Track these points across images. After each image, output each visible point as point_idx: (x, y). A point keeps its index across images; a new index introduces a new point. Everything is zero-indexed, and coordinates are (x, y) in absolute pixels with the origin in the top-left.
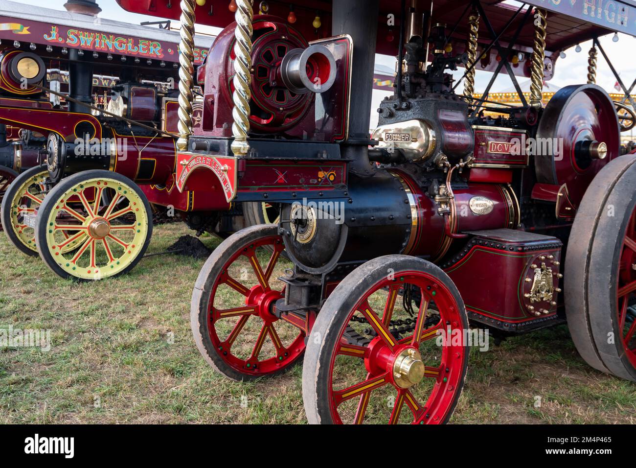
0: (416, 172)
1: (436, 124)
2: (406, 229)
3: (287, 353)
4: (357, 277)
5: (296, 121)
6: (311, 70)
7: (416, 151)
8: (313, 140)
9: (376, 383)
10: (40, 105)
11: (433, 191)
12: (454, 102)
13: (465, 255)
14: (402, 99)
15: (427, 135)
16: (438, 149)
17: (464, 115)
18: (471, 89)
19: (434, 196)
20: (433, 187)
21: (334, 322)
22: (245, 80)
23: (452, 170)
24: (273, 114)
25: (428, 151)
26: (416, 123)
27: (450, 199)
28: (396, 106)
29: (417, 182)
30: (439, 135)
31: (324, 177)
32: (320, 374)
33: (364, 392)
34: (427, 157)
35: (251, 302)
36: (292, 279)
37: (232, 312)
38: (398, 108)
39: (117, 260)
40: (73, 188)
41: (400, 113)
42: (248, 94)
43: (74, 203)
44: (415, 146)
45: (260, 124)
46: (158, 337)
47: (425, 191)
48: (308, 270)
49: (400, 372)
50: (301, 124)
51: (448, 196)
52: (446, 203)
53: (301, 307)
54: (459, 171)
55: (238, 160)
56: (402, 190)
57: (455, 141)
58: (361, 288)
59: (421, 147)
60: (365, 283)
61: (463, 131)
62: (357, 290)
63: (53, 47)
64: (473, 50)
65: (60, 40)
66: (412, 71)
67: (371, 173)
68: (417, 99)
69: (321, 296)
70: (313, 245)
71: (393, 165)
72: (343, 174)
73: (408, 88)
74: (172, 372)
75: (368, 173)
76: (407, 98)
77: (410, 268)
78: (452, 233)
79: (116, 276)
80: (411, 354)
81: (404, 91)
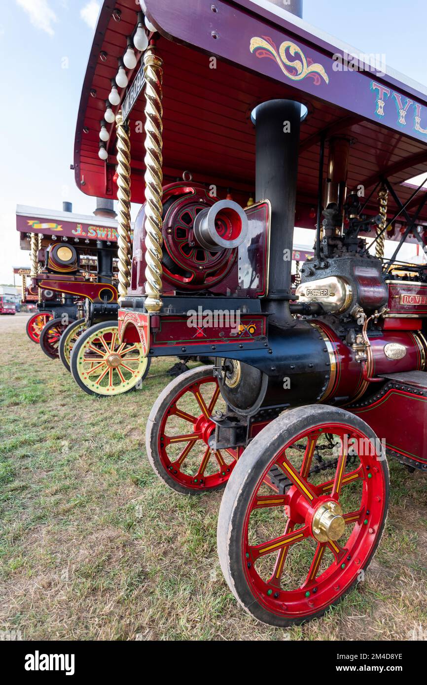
0: (334, 322)
1: (352, 280)
2: (325, 375)
3: (229, 469)
4: (272, 431)
5: (218, 279)
6: (223, 227)
7: (334, 304)
8: (235, 295)
9: (295, 538)
10: (76, 279)
11: (351, 340)
12: (369, 260)
13: (381, 397)
14: (321, 260)
15: (344, 289)
16: (354, 302)
17: (378, 271)
18: (381, 252)
19: (352, 344)
20: (351, 337)
21: (247, 482)
22: (156, 240)
23: (368, 320)
24: (194, 273)
25: (344, 304)
26: (334, 280)
27: (366, 347)
28: (315, 266)
29: (335, 332)
30: (355, 290)
31: (244, 330)
32: (232, 536)
33: (282, 547)
34: (345, 309)
35: (198, 428)
36: (220, 420)
37: (179, 438)
38: (317, 267)
39: (127, 381)
40: (95, 333)
41: (319, 272)
42: (159, 253)
43: (97, 343)
44: (333, 300)
45: (182, 282)
46: (137, 446)
47: (343, 340)
48: (237, 410)
49: (320, 526)
50: (225, 282)
51: (364, 344)
52: (363, 351)
53: (229, 446)
54: (374, 321)
55: (150, 316)
56: (321, 339)
57: (371, 294)
58: (276, 445)
59: (339, 300)
60: (281, 439)
61: (378, 286)
62: (272, 446)
63: (79, 239)
64: (383, 212)
65: (84, 234)
66: (329, 234)
67: (292, 325)
68: (334, 259)
69: (247, 436)
70: (239, 390)
71: (314, 317)
72: (263, 326)
73: (326, 249)
74: (136, 483)
75: (289, 325)
76: (326, 258)
77: (328, 420)
78: (369, 377)
79: (126, 393)
80: (330, 508)
81: (323, 252)
